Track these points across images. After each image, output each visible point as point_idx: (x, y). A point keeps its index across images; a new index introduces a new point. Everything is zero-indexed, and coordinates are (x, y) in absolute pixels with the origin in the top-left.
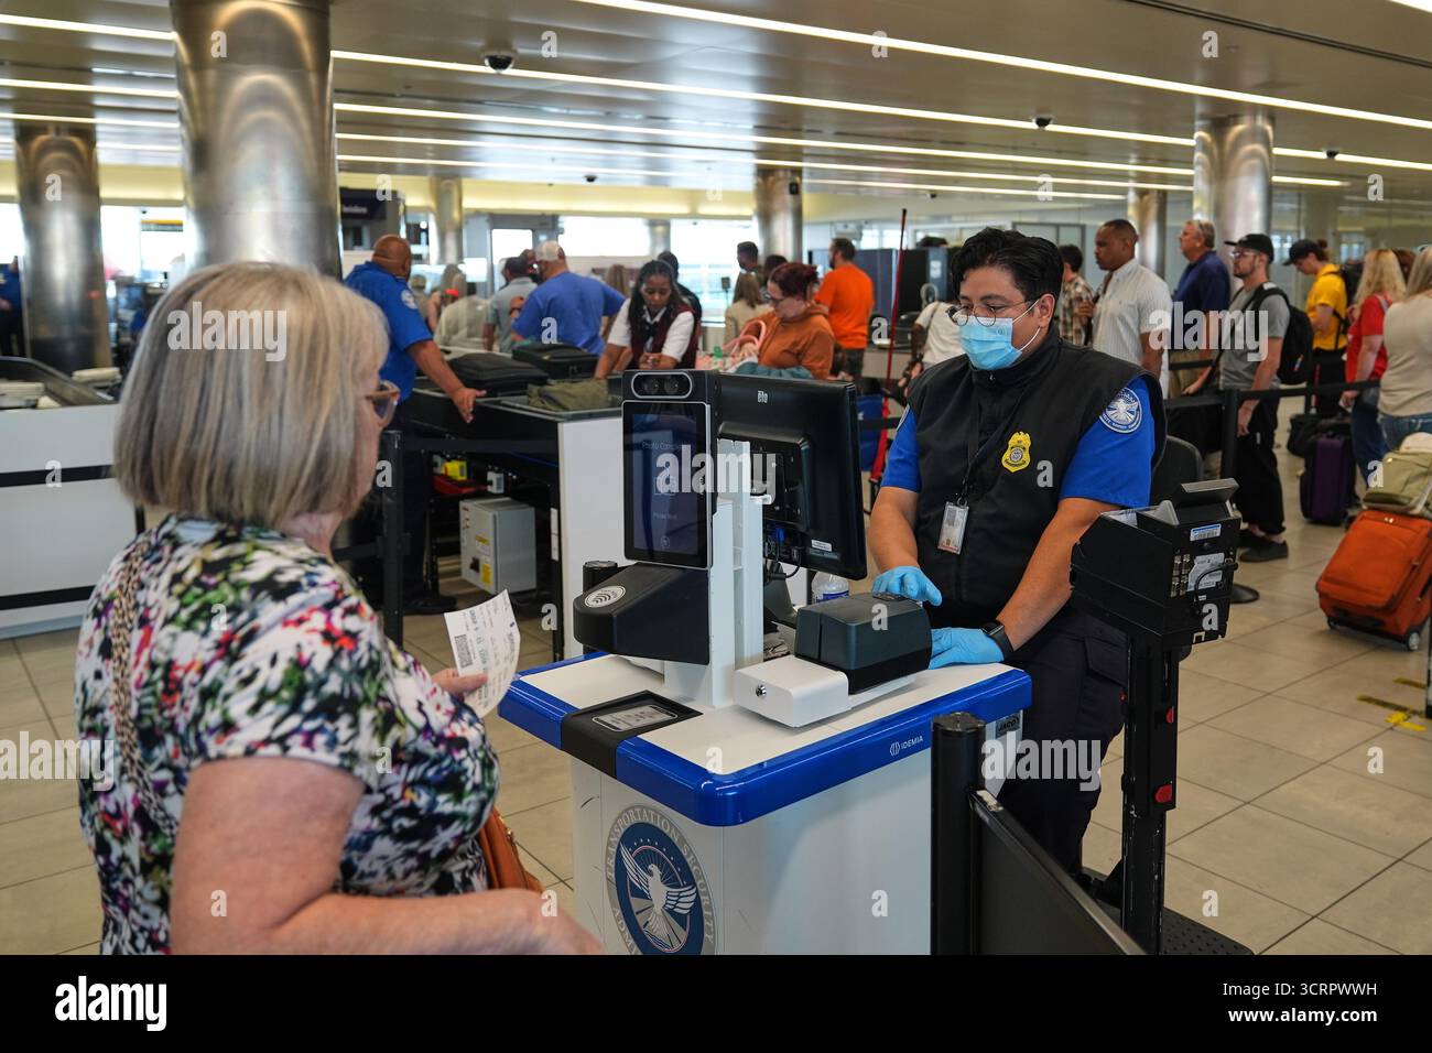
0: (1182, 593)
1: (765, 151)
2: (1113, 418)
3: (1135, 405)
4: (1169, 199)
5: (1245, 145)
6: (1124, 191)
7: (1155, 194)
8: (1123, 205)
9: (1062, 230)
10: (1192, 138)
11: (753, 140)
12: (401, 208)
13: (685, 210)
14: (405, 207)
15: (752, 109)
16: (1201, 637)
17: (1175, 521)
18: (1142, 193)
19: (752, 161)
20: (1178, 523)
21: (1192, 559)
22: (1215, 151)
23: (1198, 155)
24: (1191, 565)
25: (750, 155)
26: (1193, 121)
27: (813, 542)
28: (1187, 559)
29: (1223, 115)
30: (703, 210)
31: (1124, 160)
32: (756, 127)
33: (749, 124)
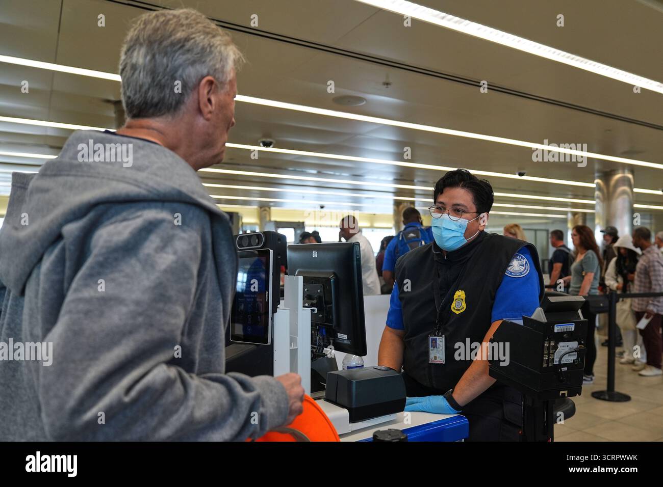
0: (550, 365)
1: (398, 192)
2: (511, 270)
3: (524, 262)
4: (588, 217)
5: (620, 186)
6: (565, 213)
7: (580, 215)
8: (565, 221)
9: (538, 233)
10: (593, 183)
11: (393, 186)
12: (240, 223)
13: (368, 224)
14: (242, 223)
15: (392, 170)
16: (565, 394)
17: (543, 319)
18: (574, 214)
19: (392, 198)
20: (546, 321)
21: (556, 344)
22: (605, 190)
23: (597, 193)
24: (556, 347)
25: (391, 194)
26: (594, 174)
27: (339, 334)
28: (552, 344)
29: (608, 170)
30: (376, 225)
31: (565, 196)
32: (395, 179)
33: (391, 178)
